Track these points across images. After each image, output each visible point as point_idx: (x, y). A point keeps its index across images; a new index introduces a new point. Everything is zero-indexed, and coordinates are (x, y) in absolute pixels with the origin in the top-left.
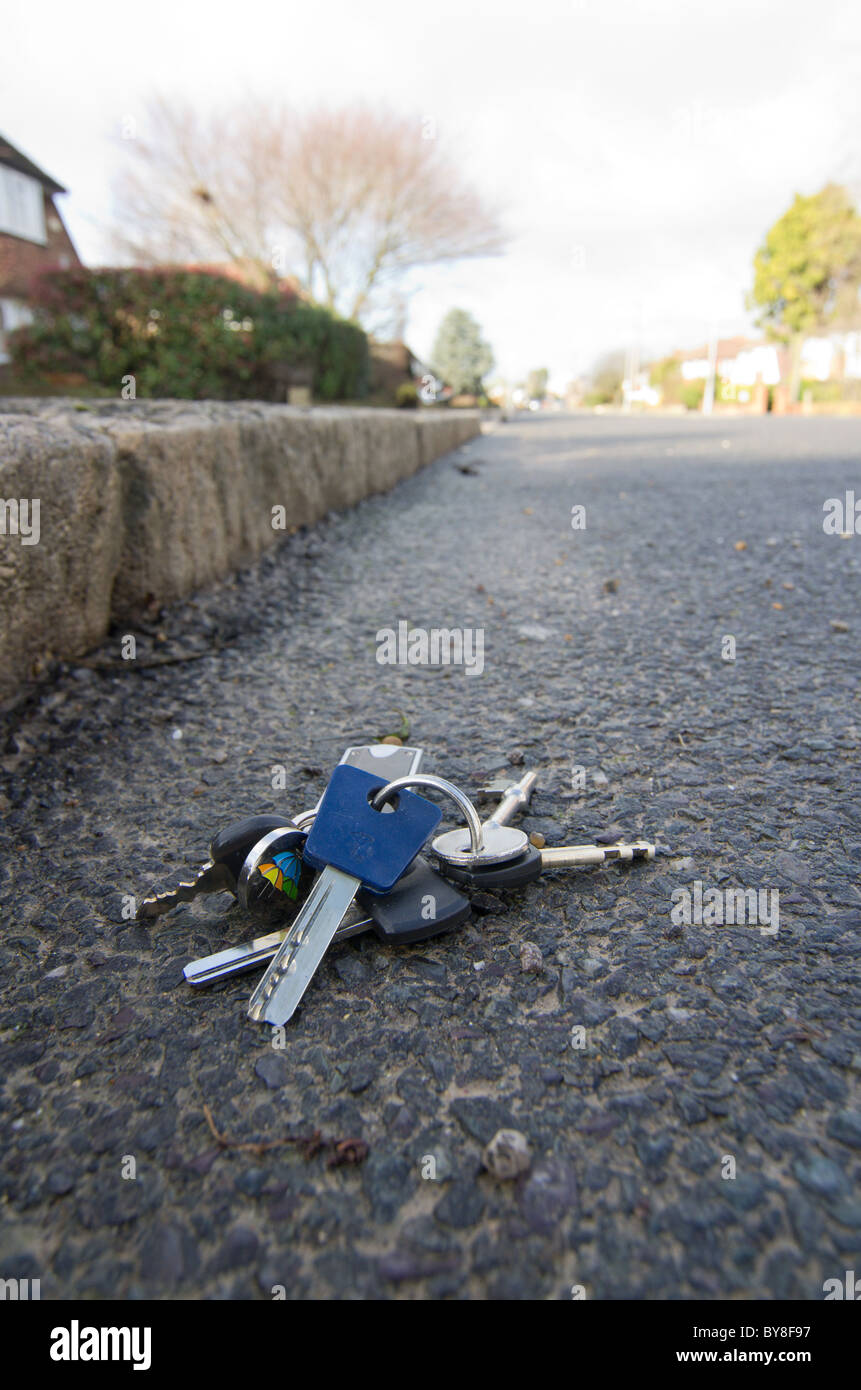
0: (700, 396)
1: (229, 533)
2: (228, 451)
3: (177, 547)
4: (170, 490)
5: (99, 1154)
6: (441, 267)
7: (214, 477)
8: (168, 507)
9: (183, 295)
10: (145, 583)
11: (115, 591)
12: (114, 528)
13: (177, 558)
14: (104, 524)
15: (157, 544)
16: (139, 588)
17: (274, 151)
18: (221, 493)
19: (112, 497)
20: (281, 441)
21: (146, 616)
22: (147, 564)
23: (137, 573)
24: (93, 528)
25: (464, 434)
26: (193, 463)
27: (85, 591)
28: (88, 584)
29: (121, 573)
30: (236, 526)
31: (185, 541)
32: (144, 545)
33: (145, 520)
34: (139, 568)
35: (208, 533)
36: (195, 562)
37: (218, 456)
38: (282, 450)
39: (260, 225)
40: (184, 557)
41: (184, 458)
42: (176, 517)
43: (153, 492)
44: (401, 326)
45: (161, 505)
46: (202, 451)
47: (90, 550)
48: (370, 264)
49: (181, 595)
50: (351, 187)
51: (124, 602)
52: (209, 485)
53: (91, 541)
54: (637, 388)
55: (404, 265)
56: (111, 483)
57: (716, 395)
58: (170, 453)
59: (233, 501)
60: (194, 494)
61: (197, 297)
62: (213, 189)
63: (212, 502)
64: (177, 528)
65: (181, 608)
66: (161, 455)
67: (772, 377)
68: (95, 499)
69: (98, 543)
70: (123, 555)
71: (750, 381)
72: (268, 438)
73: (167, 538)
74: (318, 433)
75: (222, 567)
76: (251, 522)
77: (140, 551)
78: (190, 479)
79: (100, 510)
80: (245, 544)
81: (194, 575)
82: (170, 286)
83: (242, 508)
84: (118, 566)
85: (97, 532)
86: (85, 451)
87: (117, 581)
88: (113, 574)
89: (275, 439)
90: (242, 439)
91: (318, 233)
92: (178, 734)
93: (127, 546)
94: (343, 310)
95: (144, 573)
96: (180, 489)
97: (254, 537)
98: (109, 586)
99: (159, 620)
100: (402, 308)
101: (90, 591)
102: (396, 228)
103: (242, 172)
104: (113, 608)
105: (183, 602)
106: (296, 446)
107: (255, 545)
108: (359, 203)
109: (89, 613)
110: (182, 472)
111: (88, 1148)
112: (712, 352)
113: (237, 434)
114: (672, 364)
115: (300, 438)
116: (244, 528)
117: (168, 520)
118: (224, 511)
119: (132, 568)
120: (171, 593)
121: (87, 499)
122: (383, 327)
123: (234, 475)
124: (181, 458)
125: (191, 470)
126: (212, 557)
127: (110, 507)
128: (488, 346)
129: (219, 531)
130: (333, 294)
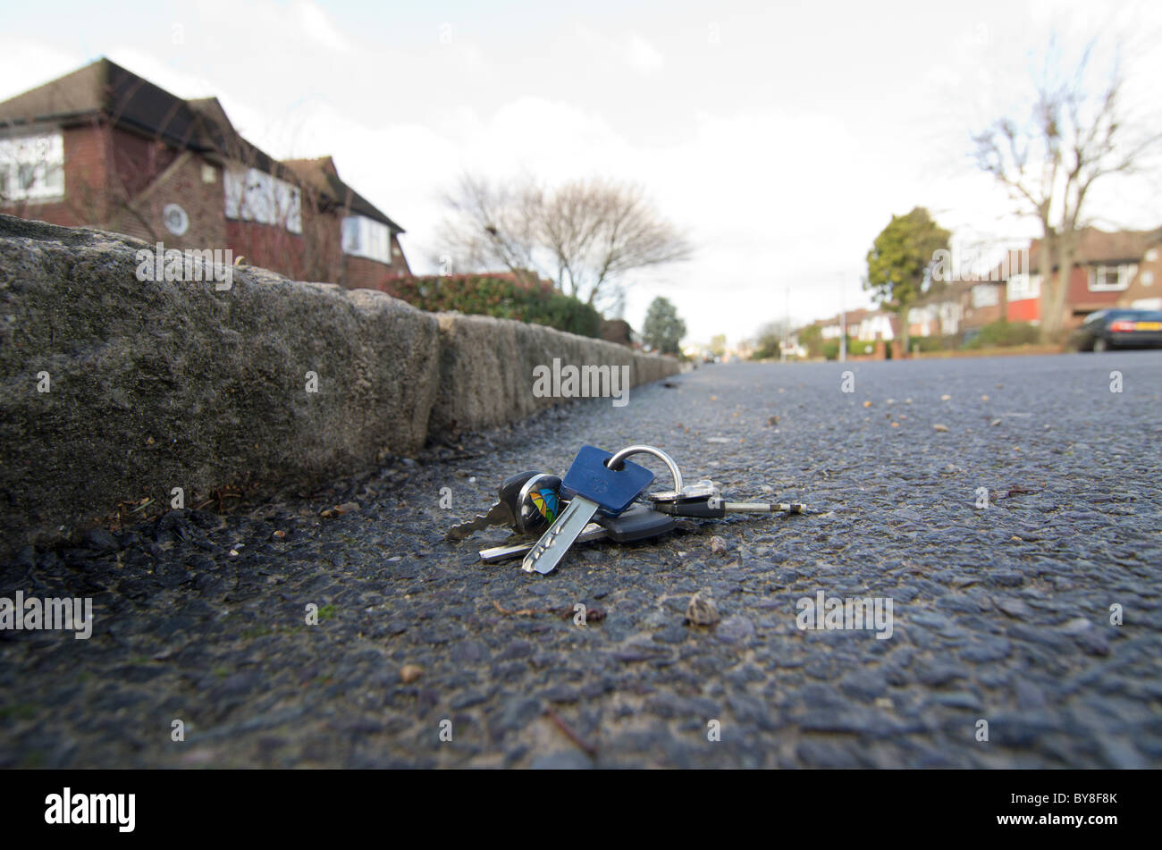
0: (837, 350)
1: (506, 395)
2: (508, 342)
3: (472, 396)
4: (470, 357)
5: (423, 619)
6: (649, 269)
7: (498, 357)
8: (468, 368)
9: (477, 291)
10: (451, 414)
11: (431, 418)
12: (433, 374)
13: (473, 403)
14: (427, 368)
15: (460, 390)
16: (447, 417)
17: (539, 201)
18: (502, 367)
19: (433, 352)
20: (541, 344)
21: (450, 437)
22: (453, 402)
23: (446, 407)
24: (421, 369)
25: (667, 370)
26: (485, 344)
27: (413, 411)
28: (415, 406)
29: (436, 405)
30: (512, 393)
31: (477, 393)
32: (451, 388)
33: (454, 373)
34: (448, 403)
35: (492, 391)
36: (484, 409)
37: (501, 343)
38: (542, 351)
39: (528, 249)
40: (477, 403)
41: (479, 339)
42: (473, 376)
43: (459, 355)
44: (622, 306)
45: (464, 366)
46: (490, 337)
47: (418, 383)
48: (601, 269)
49: (473, 428)
50: (588, 223)
51: (437, 426)
52: (494, 360)
53: (418, 377)
54: (791, 346)
55: (622, 268)
56: (433, 342)
57: (848, 349)
58: (471, 334)
59: (510, 376)
60: (485, 364)
61: (486, 292)
62: (498, 226)
63: (496, 372)
64: (474, 383)
65: (474, 436)
66: (465, 334)
67: (888, 334)
68: (423, 350)
69: (423, 379)
70: (438, 394)
71: (872, 337)
72: (534, 340)
73: (466, 389)
74: (566, 345)
75: (502, 418)
76: (521, 392)
77: (449, 392)
78: (483, 354)
79: (425, 359)
80: (517, 406)
81: (483, 418)
82: (468, 285)
83: (515, 383)
84: (434, 400)
85: (423, 373)
86: (419, 318)
87: (432, 411)
88: (431, 405)
89: (538, 341)
90: (517, 336)
91: (565, 249)
92: (473, 480)
93: (441, 388)
94: (583, 297)
95: (450, 406)
96: (476, 358)
97: (523, 401)
98: (428, 413)
99: (459, 440)
100: (622, 296)
101: (416, 410)
102: (617, 245)
103: (518, 215)
104: (429, 430)
105: (475, 433)
106: (552, 350)
107: (523, 408)
108: (593, 230)
109: (414, 427)
110: (478, 348)
111: (415, 617)
112: (843, 321)
113: (514, 332)
114: (815, 328)
115: (555, 345)
116: (516, 395)
117: (467, 377)
118: (504, 380)
119: (443, 403)
120: (468, 426)
121: (417, 350)
122: (610, 308)
123: (511, 358)
124: (478, 338)
125: (483, 348)
126: (495, 409)
127: (432, 358)
128: (682, 321)
129: (500, 392)
130: (575, 289)
